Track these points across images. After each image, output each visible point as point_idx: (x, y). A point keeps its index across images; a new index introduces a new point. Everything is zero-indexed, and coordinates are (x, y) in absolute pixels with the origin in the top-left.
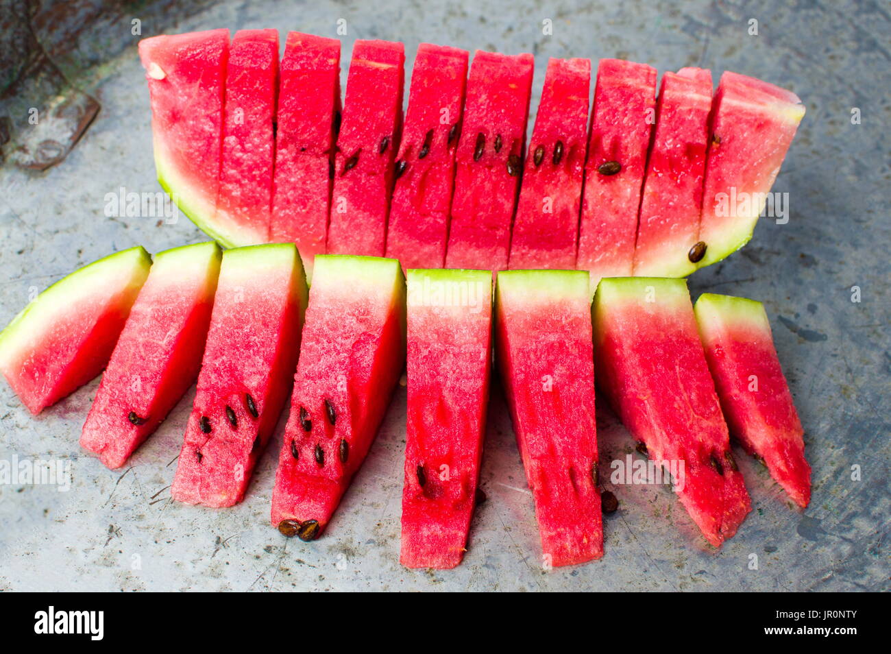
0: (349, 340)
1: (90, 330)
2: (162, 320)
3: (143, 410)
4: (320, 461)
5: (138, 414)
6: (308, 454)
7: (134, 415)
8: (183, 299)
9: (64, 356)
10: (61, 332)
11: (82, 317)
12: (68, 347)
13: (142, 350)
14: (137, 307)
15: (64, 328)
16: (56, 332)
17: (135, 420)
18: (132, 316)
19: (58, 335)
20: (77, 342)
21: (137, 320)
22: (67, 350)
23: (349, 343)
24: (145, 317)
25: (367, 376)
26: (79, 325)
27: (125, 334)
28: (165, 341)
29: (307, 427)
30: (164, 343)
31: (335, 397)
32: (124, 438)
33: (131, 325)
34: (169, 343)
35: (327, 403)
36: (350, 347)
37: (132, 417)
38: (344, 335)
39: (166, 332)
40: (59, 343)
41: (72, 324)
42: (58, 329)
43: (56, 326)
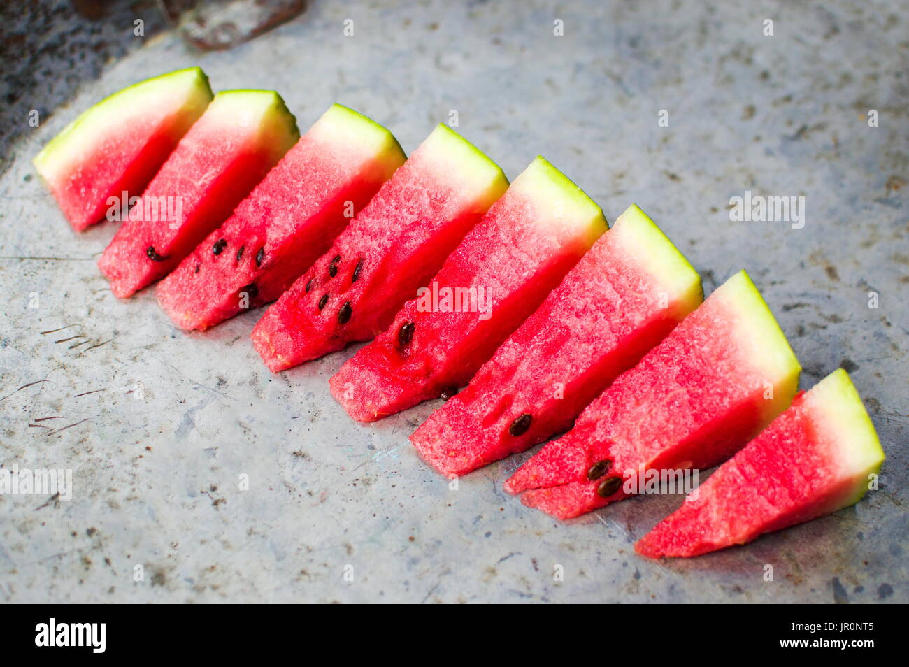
0: (412, 216)
1: (140, 150)
2: (203, 162)
3: (162, 247)
4: (321, 306)
5: (157, 249)
6: (316, 296)
7: (153, 250)
8: (229, 143)
9: (112, 174)
10: (110, 148)
11: (133, 136)
12: (116, 165)
13: (178, 186)
14: (184, 142)
15: (114, 145)
16: (105, 149)
17: (152, 255)
18: (178, 149)
19: (107, 152)
20: (126, 161)
21: (182, 156)
22: (115, 168)
23: (410, 219)
24: (189, 153)
25: (402, 257)
26: (129, 143)
27: (168, 167)
28: (200, 183)
29: (333, 272)
30: (198, 184)
31: (368, 260)
32: (137, 270)
33: (175, 157)
34: (203, 186)
35: (359, 261)
36: (408, 223)
37: (150, 251)
38: (411, 210)
39: (204, 174)
40: (106, 160)
41: (122, 142)
42: (108, 146)
43: (106, 142)
